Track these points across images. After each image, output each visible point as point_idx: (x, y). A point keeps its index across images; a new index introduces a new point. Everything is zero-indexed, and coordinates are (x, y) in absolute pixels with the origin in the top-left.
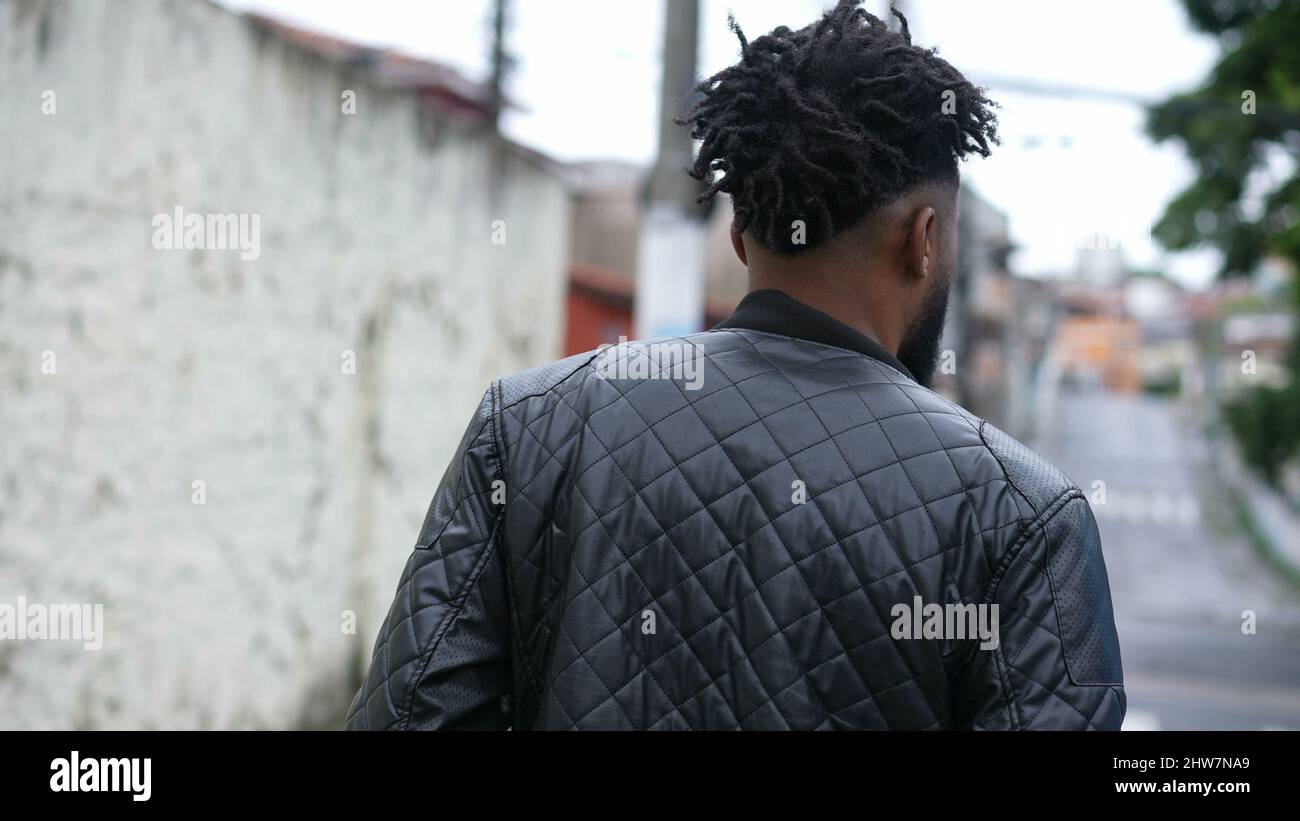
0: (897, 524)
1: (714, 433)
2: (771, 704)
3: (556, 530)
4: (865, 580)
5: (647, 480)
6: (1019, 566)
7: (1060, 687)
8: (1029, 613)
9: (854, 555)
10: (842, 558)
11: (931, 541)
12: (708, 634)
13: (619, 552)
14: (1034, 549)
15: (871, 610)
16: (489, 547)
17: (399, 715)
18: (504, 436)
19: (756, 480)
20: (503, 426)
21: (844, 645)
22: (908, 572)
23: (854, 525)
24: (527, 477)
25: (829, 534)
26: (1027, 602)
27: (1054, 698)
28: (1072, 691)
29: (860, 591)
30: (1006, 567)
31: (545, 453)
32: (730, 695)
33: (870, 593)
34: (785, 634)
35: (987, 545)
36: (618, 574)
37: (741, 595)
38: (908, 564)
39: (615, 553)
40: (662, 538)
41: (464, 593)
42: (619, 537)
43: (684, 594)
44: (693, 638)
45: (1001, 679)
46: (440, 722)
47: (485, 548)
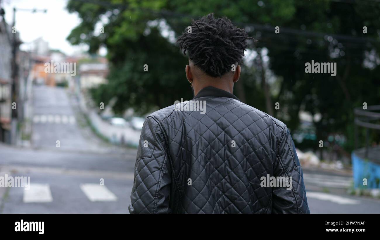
0: (258, 136)
1: (214, 121)
2: (240, 181)
3: (183, 149)
4: (254, 150)
5: (203, 133)
6: (283, 142)
7: (295, 167)
8: (286, 152)
9: (251, 144)
10: (249, 145)
11: (266, 139)
12: (222, 167)
13: (201, 151)
14: (285, 138)
15: (256, 156)
16: (166, 155)
17: (155, 198)
18: (163, 128)
19: (226, 130)
20: (162, 126)
21: (251, 165)
22: (263, 147)
23: (250, 138)
24: (173, 137)
25: (245, 140)
26: (285, 150)
27: (294, 170)
28: (297, 168)
29: (254, 152)
30: (280, 143)
31: (176, 131)
32: (229, 181)
33: (256, 152)
34: (241, 164)
35: (277, 138)
36: (202, 156)
37: (228, 157)
38: (262, 145)
39: (200, 151)
40: (209, 146)
41: (163, 167)
42: (200, 147)
43: (215, 159)
44: (219, 169)
45: (283, 167)
46: (164, 199)
47: (165, 156)
